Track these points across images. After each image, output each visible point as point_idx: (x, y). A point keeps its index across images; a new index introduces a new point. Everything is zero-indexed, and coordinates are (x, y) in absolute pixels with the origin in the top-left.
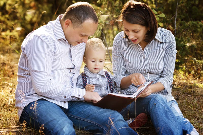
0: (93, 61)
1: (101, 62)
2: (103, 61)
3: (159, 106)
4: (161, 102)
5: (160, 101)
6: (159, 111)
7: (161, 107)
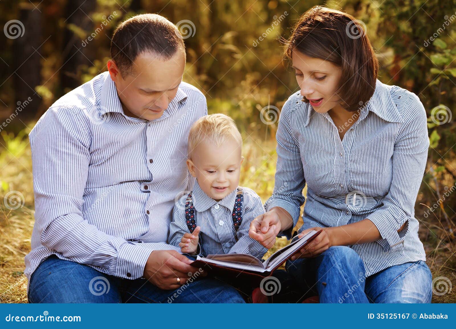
0: (211, 172)
1: (230, 171)
2: (236, 169)
3: (333, 278)
4: (338, 268)
5: (338, 265)
6: (331, 291)
7: (336, 280)
